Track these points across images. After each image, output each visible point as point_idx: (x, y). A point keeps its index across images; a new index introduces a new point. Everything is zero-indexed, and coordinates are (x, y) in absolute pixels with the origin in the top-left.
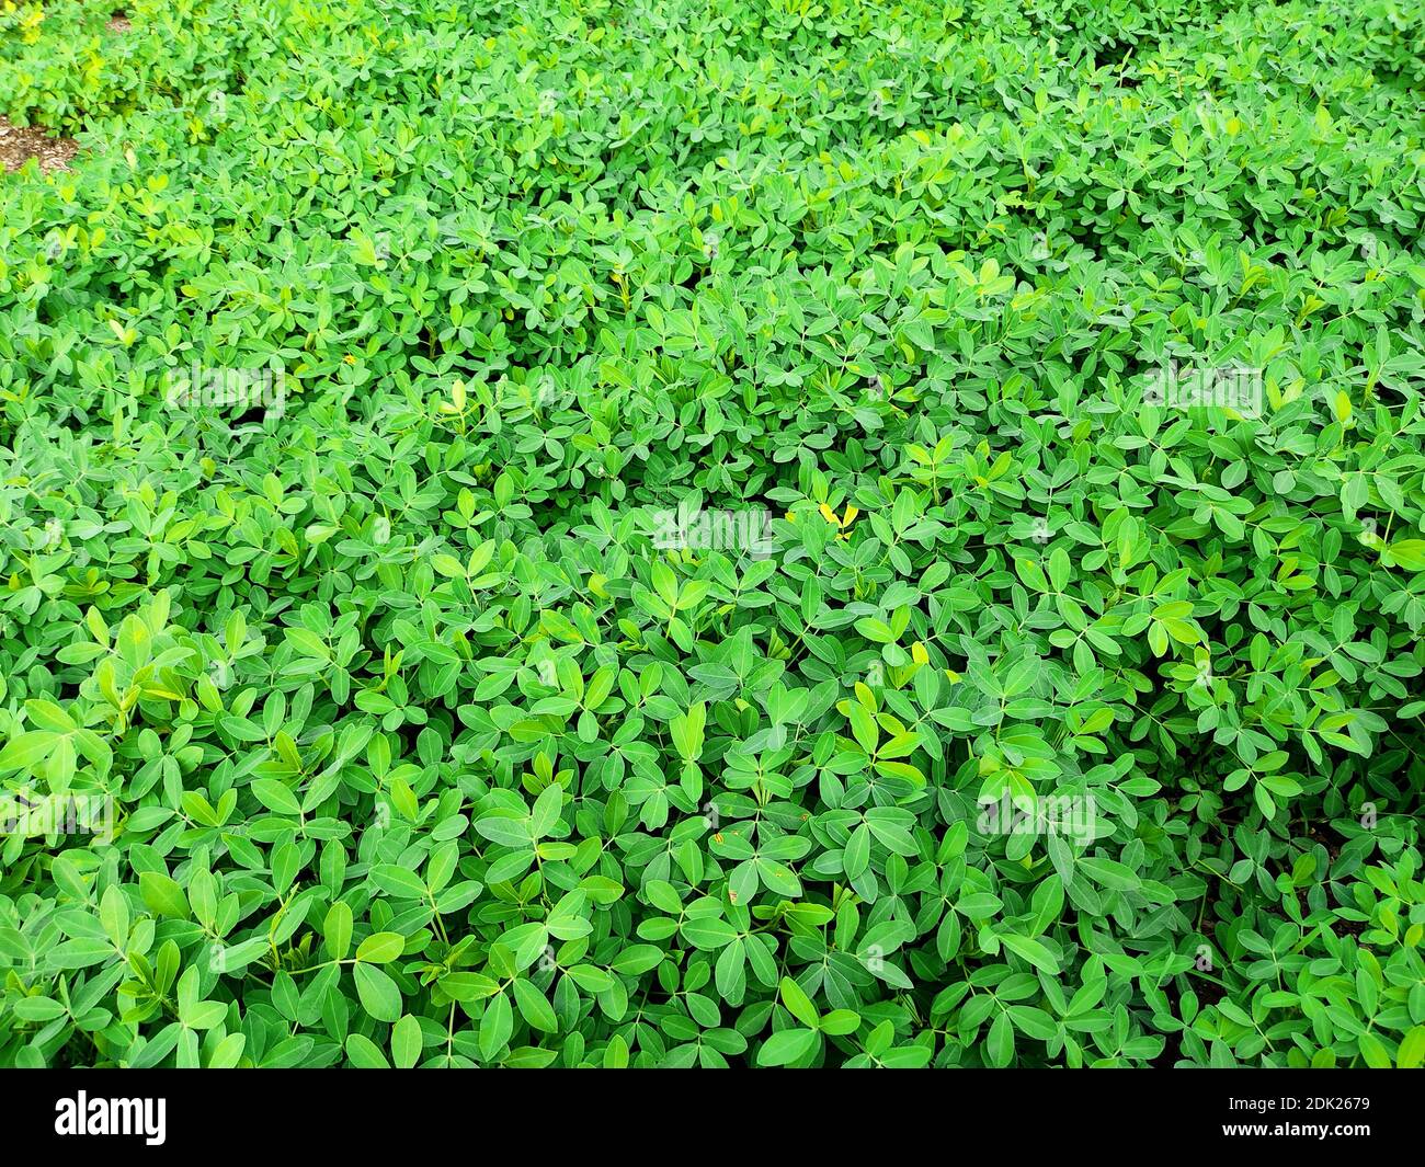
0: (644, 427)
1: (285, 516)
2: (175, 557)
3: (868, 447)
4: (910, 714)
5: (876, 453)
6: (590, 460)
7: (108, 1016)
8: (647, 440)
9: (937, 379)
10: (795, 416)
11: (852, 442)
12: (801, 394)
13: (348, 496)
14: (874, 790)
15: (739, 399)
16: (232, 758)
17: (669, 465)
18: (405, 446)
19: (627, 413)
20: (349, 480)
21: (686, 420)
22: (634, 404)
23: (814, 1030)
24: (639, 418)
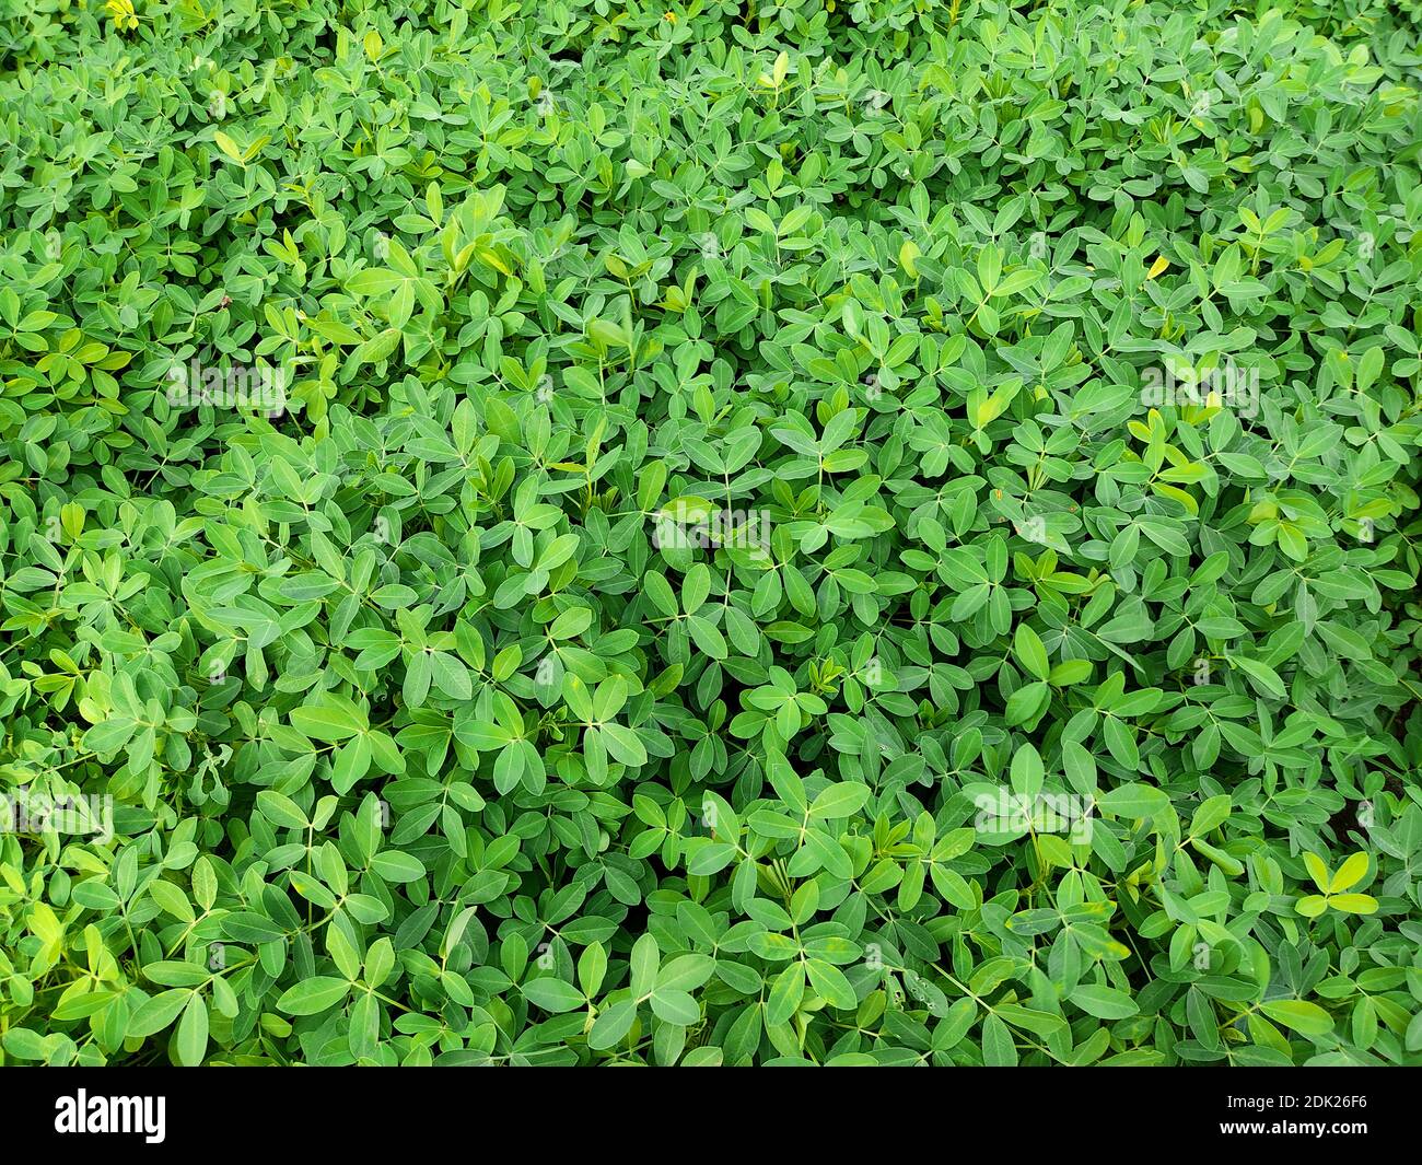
0: (961, 137)
1: (603, 148)
2: (505, 160)
3: (1190, 207)
4: (1196, 449)
5: (1196, 215)
6: (897, 160)
7: (453, 504)
8: (961, 152)
9: (1278, 155)
10: (1122, 159)
11: (1176, 196)
12: (1134, 135)
13: (664, 143)
14: (1147, 503)
15: (1065, 129)
16: (548, 337)
17: (975, 184)
18: (723, 106)
19: (944, 120)
20: (667, 127)
21: (1006, 138)
22: (954, 113)
23: (1045, 681)
24: (956, 127)
